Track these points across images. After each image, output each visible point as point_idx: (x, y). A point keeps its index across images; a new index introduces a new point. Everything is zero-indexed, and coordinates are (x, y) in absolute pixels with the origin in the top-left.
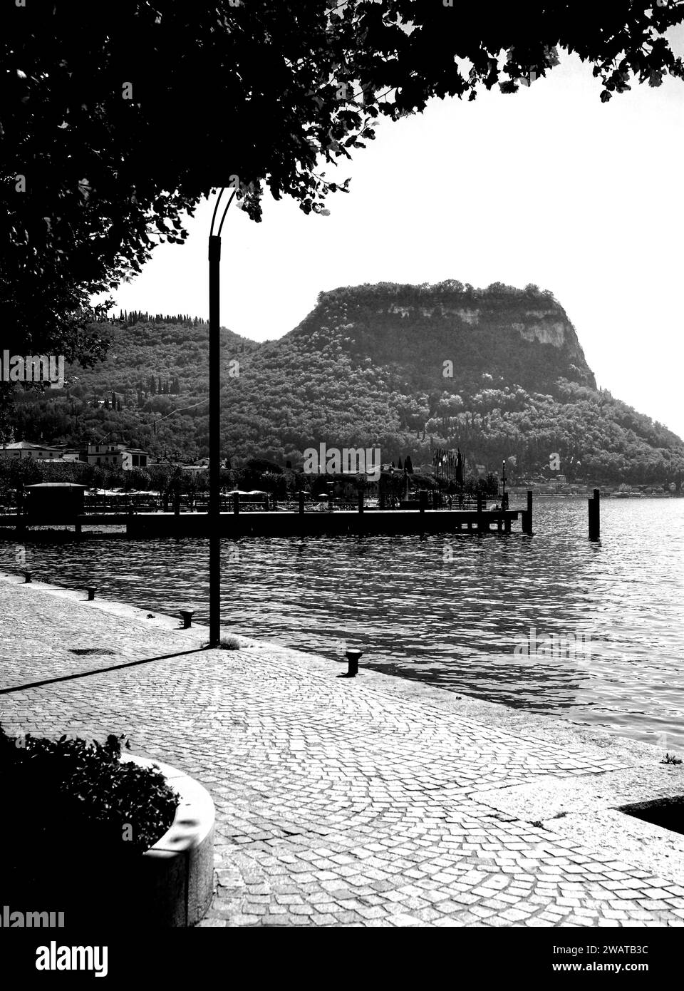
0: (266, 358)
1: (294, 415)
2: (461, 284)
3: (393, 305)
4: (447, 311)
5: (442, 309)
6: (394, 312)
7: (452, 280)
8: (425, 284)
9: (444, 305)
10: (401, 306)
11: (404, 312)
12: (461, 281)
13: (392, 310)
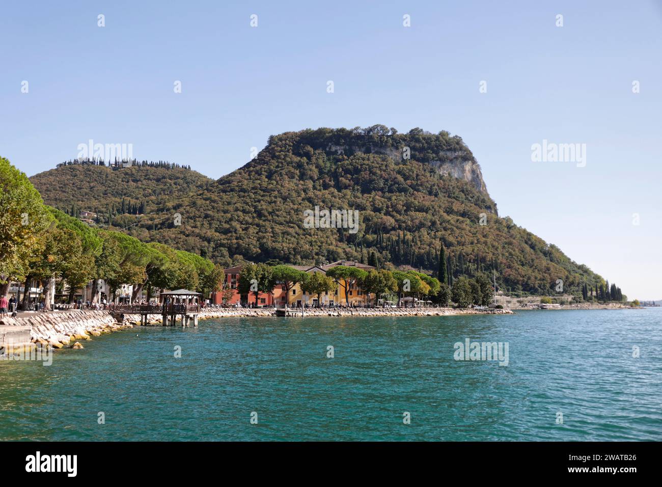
0: (221, 184)
1: (243, 230)
2: (387, 128)
3: (330, 144)
4: (376, 150)
5: (372, 148)
6: (331, 150)
7: (380, 125)
8: (356, 129)
9: (373, 145)
10: (337, 145)
11: (339, 149)
12: (387, 126)
13: (330, 148)
